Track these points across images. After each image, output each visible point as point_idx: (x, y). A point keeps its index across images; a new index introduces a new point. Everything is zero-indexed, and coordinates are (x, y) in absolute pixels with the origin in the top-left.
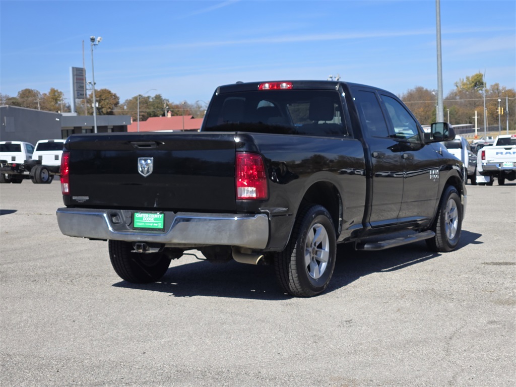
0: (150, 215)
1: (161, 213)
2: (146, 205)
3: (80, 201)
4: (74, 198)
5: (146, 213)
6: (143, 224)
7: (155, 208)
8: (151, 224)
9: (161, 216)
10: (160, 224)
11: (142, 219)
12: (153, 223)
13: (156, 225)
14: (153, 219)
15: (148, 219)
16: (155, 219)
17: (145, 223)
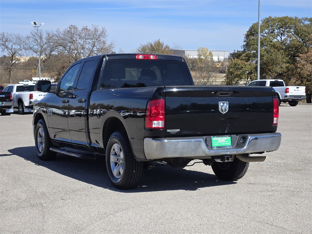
0: (222, 138)
1: (229, 137)
2: (220, 132)
3: (172, 132)
4: (168, 131)
5: (220, 137)
6: (218, 144)
7: (226, 133)
8: (224, 144)
9: (229, 138)
10: (229, 143)
11: (217, 141)
12: (225, 143)
13: (227, 144)
14: (224, 141)
15: (221, 141)
16: (226, 140)
17: (219, 143)
